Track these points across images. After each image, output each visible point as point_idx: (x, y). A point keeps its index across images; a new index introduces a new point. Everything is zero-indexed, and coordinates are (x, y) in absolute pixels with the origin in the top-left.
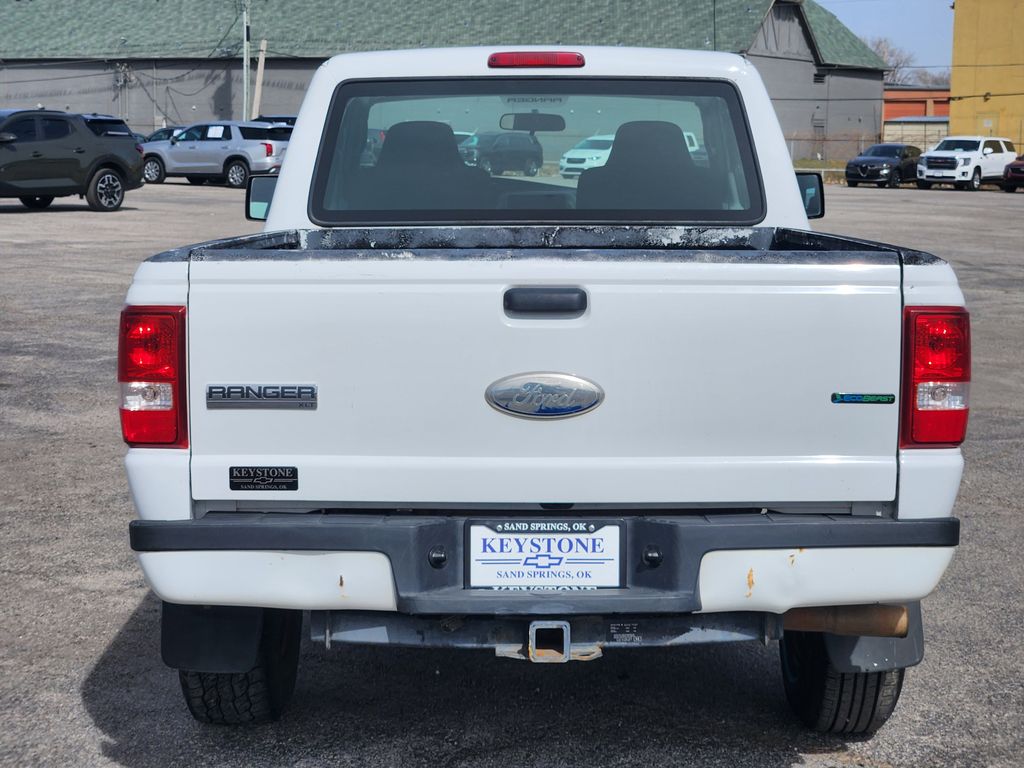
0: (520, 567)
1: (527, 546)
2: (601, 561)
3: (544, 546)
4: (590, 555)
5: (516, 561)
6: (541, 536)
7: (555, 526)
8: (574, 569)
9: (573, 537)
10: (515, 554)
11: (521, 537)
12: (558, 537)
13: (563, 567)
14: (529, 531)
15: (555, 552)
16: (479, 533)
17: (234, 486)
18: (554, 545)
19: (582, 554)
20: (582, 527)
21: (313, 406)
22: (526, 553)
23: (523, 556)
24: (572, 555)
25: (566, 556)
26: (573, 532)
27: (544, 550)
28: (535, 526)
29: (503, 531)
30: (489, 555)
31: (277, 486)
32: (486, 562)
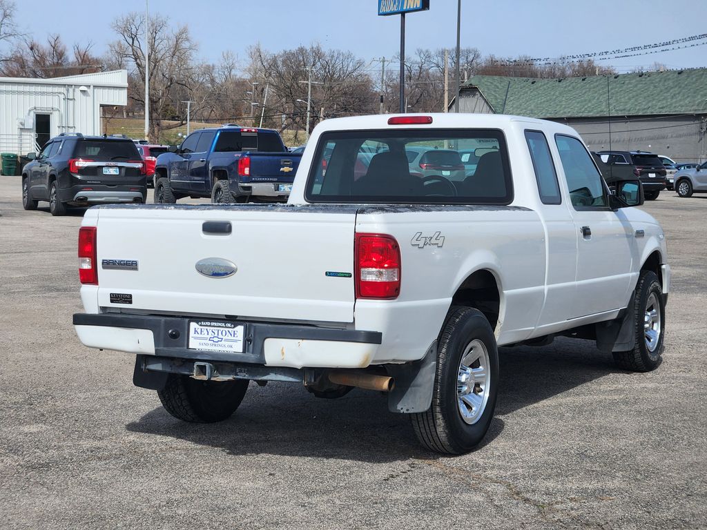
0: (208, 341)
1: (210, 332)
2: (236, 341)
3: (216, 332)
4: (232, 338)
5: (206, 339)
6: (216, 328)
7: (220, 324)
8: (227, 343)
9: (227, 329)
10: (206, 336)
11: (208, 328)
12: (222, 329)
13: (223, 342)
14: (210, 326)
15: (220, 336)
16: (193, 325)
17: (112, 301)
18: (220, 332)
19: (230, 337)
20: (229, 325)
21: (136, 269)
22: (210, 336)
23: (209, 337)
24: (226, 337)
25: (224, 338)
26: (226, 327)
27: (216, 335)
28: (213, 324)
29: (201, 325)
30: (196, 335)
31: (125, 302)
32: (195, 338)
